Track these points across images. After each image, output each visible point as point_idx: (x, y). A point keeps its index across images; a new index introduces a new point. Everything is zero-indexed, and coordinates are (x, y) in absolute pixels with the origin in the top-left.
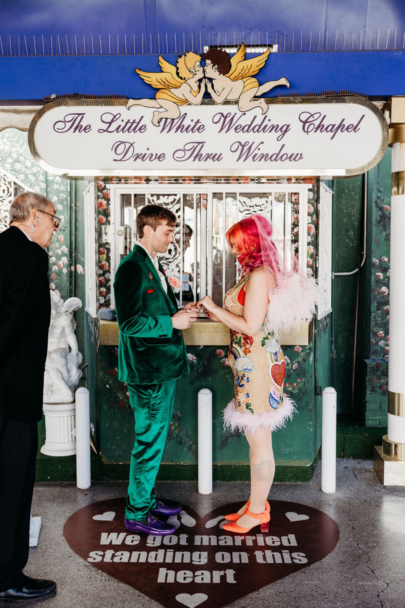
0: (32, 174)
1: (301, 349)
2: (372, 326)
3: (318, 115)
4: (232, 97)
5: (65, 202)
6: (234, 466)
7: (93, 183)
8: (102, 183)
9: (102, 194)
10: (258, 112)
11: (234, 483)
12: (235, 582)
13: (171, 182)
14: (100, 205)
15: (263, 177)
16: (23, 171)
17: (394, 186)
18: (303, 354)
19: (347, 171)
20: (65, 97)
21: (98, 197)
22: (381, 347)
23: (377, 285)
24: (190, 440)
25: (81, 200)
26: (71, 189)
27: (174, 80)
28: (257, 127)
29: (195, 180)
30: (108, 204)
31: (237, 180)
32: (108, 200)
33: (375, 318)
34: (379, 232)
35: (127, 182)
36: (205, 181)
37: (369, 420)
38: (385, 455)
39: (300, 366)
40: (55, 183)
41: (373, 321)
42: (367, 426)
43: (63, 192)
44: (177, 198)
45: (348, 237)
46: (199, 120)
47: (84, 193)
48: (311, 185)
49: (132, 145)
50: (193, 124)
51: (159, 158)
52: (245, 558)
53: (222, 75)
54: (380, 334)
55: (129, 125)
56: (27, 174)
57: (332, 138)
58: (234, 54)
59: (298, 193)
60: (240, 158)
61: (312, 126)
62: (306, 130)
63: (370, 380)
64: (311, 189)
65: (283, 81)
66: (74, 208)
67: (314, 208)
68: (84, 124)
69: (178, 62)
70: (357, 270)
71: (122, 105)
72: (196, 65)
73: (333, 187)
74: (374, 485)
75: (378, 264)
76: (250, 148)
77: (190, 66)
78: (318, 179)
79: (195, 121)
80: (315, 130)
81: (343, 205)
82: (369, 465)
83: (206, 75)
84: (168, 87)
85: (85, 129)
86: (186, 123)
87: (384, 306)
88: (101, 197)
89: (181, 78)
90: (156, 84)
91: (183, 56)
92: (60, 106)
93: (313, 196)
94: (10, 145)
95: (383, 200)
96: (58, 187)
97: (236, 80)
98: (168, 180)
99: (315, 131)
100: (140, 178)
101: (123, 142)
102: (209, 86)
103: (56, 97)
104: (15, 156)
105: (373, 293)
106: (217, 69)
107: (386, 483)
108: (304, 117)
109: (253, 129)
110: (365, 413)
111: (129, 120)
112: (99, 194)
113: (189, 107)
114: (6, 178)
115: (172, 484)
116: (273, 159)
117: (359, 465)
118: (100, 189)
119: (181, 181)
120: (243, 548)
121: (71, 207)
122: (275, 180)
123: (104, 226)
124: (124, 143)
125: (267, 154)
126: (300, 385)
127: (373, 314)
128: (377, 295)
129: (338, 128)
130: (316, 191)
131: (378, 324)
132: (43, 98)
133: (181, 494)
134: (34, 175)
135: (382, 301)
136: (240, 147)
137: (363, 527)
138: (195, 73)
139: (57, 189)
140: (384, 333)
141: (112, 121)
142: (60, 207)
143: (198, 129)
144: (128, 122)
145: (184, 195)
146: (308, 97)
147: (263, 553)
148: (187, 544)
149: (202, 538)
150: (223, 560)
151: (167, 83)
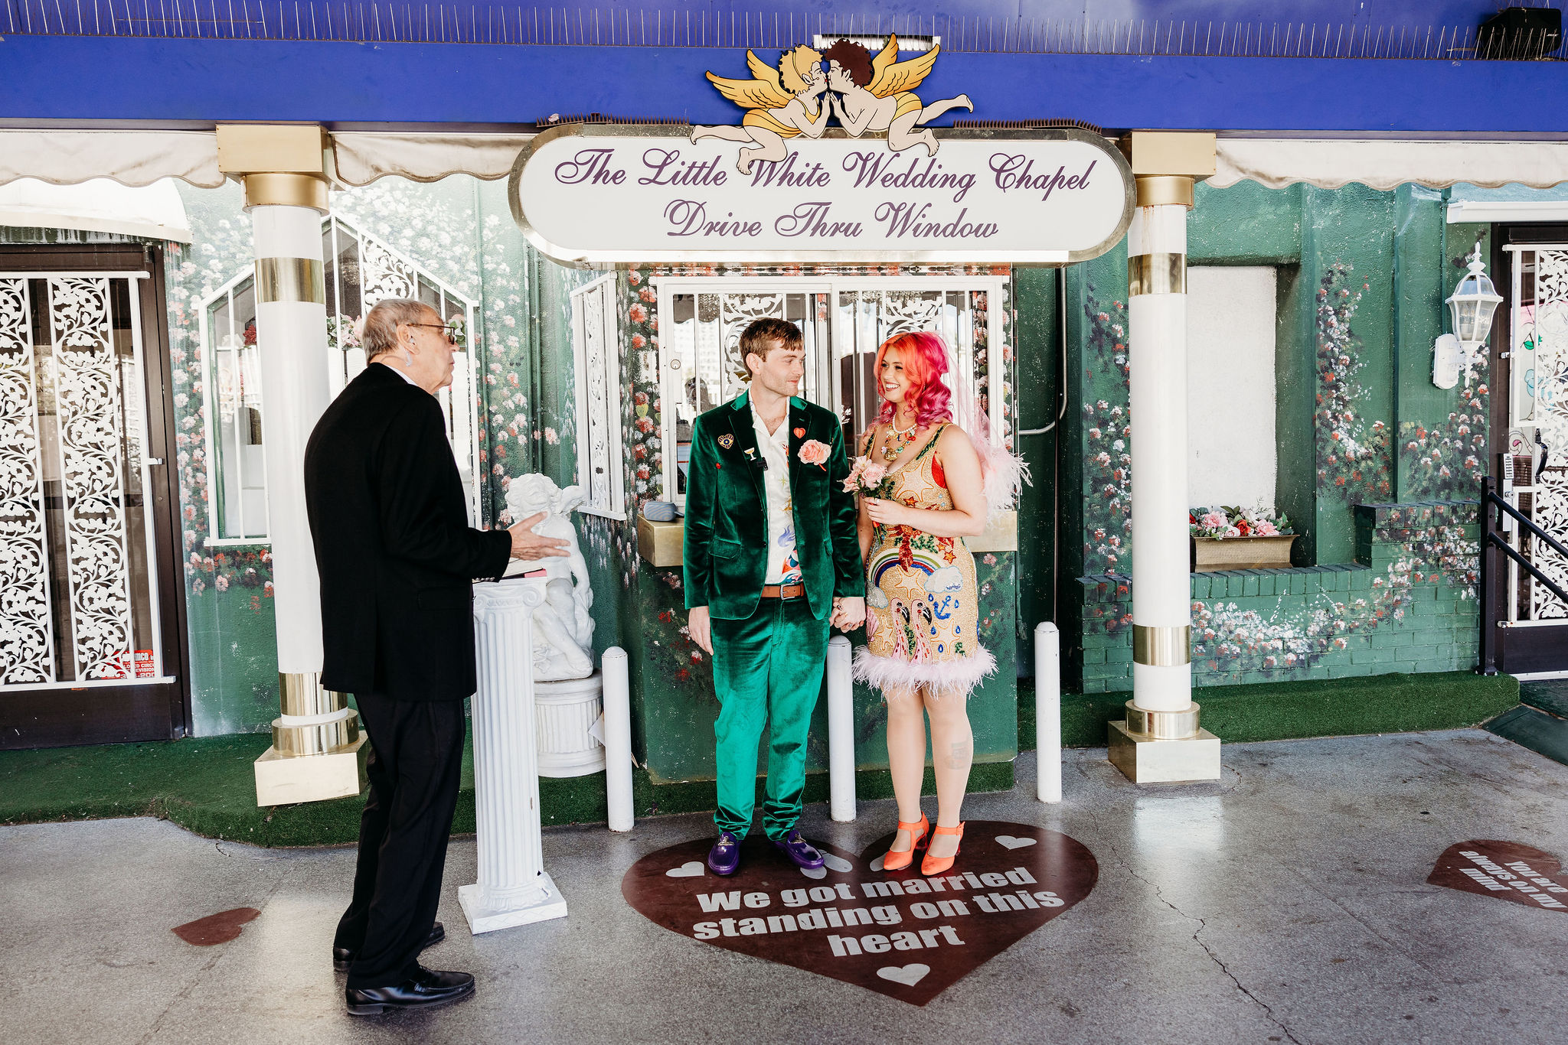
0: (453, 258)
1: (995, 560)
2: (1086, 520)
3: (1021, 160)
4: (877, 126)
5: (519, 312)
7: (613, 276)
8: (638, 275)
9: (637, 295)
14: (636, 313)
15: (923, 264)
16: (434, 253)
17: (1135, 279)
18: (998, 568)
19: (1072, 254)
20: (576, 119)
21: (631, 300)
23: (1092, 449)
27: (777, 94)
28: (920, 178)
29: (806, 269)
30: (650, 313)
31: (880, 269)
32: (652, 306)
33: (1090, 506)
34: (1093, 356)
35: (684, 273)
36: (823, 271)
37: (1090, 681)
38: (1135, 735)
39: (994, 590)
40: (498, 275)
41: (1087, 512)
42: (1085, 691)
43: (514, 292)
44: (777, 301)
45: (1033, 369)
46: (819, 165)
47: (573, 295)
48: (1010, 277)
49: (701, 206)
50: (809, 171)
51: (751, 230)
53: (858, 87)
54: (1099, 533)
55: (695, 171)
57: (1044, 199)
58: (878, 52)
59: (985, 292)
60: (891, 231)
61: (1011, 178)
62: (1002, 184)
64: (1008, 284)
65: (962, 101)
66: (537, 321)
68: (612, 168)
69: (781, 63)
70: (1053, 424)
71: (682, 135)
72: (814, 69)
74: (1118, 785)
75: (1092, 413)
76: (908, 214)
77: (803, 69)
79: (813, 165)
80: (1016, 183)
82: (1099, 755)
83: (831, 87)
84: (765, 105)
85: (614, 178)
86: (797, 169)
87: (1104, 485)
88: (634, 299)
89: (788, 91)
90: (743, 101)
91: (790, 53)
92: (567, 135)
94: (407, 204)
95: (1098, 303)
96: (505, 282)
97: (884, 96)
99: (1017, 187)
100: (707, 266)
101: (684, 202)
102: (837, 105)
103: (559, 120)
104: (418, 224)
105: (1085, 464)
106: (850, 77)
107: (1139, 780)
108: (997, 163)
109: (913, 181)
110: (1081, 671)
111: (694, 163)
112: (633, 294)
114: (402, 266)
116: (947, 232)
117: (1083, 757)
118: (631, 286)
119: (781, 272)
121: (532, 321)
122: (943, 269)
123: (644, 353)
124: (687, 203)
125: (939, 225)
126: (995, 621)
127: (1087, 499)
128: (1093, 467)
129: (1053, 182)
131: (1095, 517)
132: (535, 121)
134: (458, 260)
135: (1101, 476)
136: (892, 213)
138: (811, 83)
139: (502, 287)
140: (1105, 532)
141: (665, 164)
142: (510, 321)
143: (819, 180)
144: (693, 165)
145: (788, 295)
146: (1005, 129)
147: (988, 899)
148: (854, 897)
149: (874, 887)
150: (926, 914)
151: (763, 99)
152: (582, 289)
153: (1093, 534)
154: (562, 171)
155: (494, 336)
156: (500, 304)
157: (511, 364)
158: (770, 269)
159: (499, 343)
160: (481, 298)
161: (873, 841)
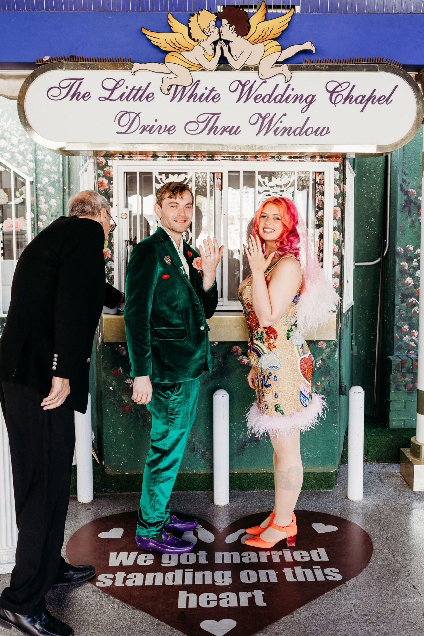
0: (19, 152)
1: (325, 345)
2: (396, 320)
3: (347, 84)
4: (251, 63)
5: (57, 185)
6: (253, 473)
7: (92, 160)
8: (102, 159)
9: (102, 172)
10: (280, 80)
11: (252, 493)
12: (265, 604)
13: (181, 158)
14: (101, 184)
15: (284, 154)
16: (8, 149)
18: (327, 350)
19: (379, 147)
20: (59, 59)
21: (99, 175)
22: (406, 342)
23: (402, 276)
24: (204, 446)
25: (75, 182)
26: (63, 169)
27: (187, 42)
28: (279, 97)
29: (209, 157)
30: (110, 184)
31: (256, 157)
32: (110, 179)
33: (399, 311)
34: (405, 218)
35: (131, 158)
36: (219, 158)
37: (393, 421)
38: (413, 459)
39: (325, 364)
40: (45, 162)
41: (397, 315)
42: (391, 427)
43: (54, 173)
44: (189, 177)
45: (369, 224)
46: (213, 88)
47: (80, 173)
48: (338, 163)
49: (138, 115)
50: (207, 93)
51: (169, 130)
52: (273, 577)
53: (240, 37)
54: (404, 329)
55: (134, 92)
56: (14, 153)
57: (362, 111)
58: (254, 14)
59: (323, 173)
60: (260, 131)
61: (340, 97)
62: (333, 101)
63: (395, 379)
64: (338, 168)
65: (308, 46)
66: (67, 190)
67: (340, 189)
68: (82, 90)
69: (190, 21)
70: (379, 259)
71: (127, 69)
72: (211, 25)
74: (402, 491)
75: (403, 253)
76: (271, 121)
77: (204, 26)
78: (344, 157)
79: (210, 89)
80: (343, 101)
81: (364, 189)
82: (395, 469)
83: (222, 37)
84: (179, 49)
85: (84, 97)
86: (199, 91)
87: (409, 298)
88: (102, 175)
89: (194, 40)
90: (165, 47)
91: (196, 15)
92: (54, 69)
93: (339, 176)
95: (409, 183)
96: (49, 167)
97: (256, 43)
98: (178, 157)
99: (344, 103)
100: (146, 154)
101: (127, 112)
102: (226, 49)
103: (50, 59)
105: (397, 285)
106: (234, 30)
107: (416, 489)
108: (331, 87)
109: (275, 99)
110: (389, 414)
111: (134, 87)
112: (100, 171)
113: (203, 72)
115: (184, 495)
116: (296, 133)
117: (384, 469)
118: (100, 166)
119: (192, 158)
120: (270, 565)
121: (64, 190)
124: (129, 113)
125: (291, 128)
126: (324, 384)
127: (397, 307)
128: (402, 287)
129: (368, 100)
131: (403, 318)
132: (34, 61)
133: (195, 506)
134: (22, 153)
135: (406, 293)
136: (261, 120)
137: (397, 537)
138: (209, 34)
139: (47, 170)
140: (408, 328)
141: (115, 88)
142: (51, 190)
143: (213, 98)
144: (133, 88)
145: (196, 173)
146: (336, 64)
147: (293, 570)
148: (207, 562)
149: (223, 555)
150: (249, 579)
151: (177, 45)
152: (83, 170)
153: (401, 329)
154: (51, 93)
155: (42, 199)
156: (45, 180)
157: (52, 216)
159: (45, 203)
160: (34, 176)
161: (235, 520)
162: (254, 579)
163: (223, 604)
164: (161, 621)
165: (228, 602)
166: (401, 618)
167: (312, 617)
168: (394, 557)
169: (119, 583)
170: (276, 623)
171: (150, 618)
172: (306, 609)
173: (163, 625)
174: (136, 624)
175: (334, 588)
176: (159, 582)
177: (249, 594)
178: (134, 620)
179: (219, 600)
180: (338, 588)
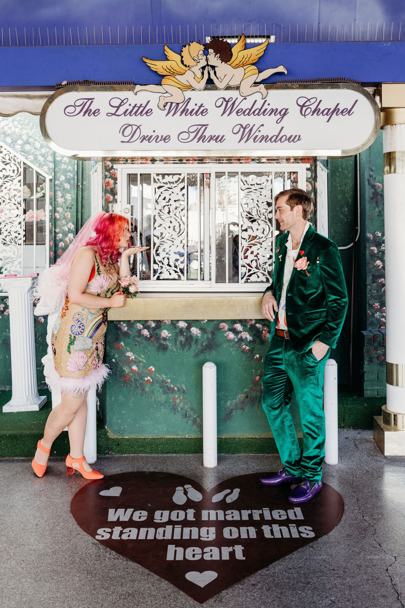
0: (41, 155)
2: (368, 299)
3: (314, 100)
4: (233, 83)
5: (72, 181)
6: (239, 438)
7: (101, 164)
8: (109, 163)
9: (110, 174)
11: (238, 456)
12: (244, 558)
13: (175, 162)
14: (108, 183)
15: (263, 157)
16: (32, 152)
17: (387, 165)
19: (343, 151)
20: (75, 83)
21: (106, 176)
22: (377, 319)
23: (372, 259)
24: (195, 413)
25: (87, 179)
26: (78, 168)
27: (180, 68)
28: (258, 111)
29: (199, 160)
30: (115, 183)
31: (239, 160)
32: (115, 179)
33: (370, 290)
34: (373, 208)
35: (134, 162)
36: (208, 161)
37: (367, 390)
38: (384, 426)
40: (62, 163)
41: (369, 294)
42: (365, 396)
43: (70, 171)
44: (181, 177)
45: (343, 213)
46: (202, 104)
47: (91, 172)
48: (309, 164)
49: (138, 127)
50: (196, 108)
51: (165, 139)
52: (253, 533)
53: (224, 63)
54: (376, 306)
55: (136, 109)
56: (37, 155)
57: (328, 121)
58: (235, 44)
59: (297, 172)
60: (241, 139)
61: (309, 110)
62: (303, 113)
63: (368, 351)
64: (309, 168)
65: (281, 69)
66: (81, 186)
67: (312, 186)
68: (93, 108)
69: (182, 51)
70: (352, 244)
71: (130, 90)
72: (200, 54)
73: (327, 166)
74: (374, 455)
75: (372, 239)
76: (251, 130)
77: (194, 54)
78: (315, 159)
79: (199, 105)
80: (311, 113)
82: (369, 435)
83: (209, 63)
84: (173, 73)
85: (94, 113)
86: (190, 107)
87: (379, 279)
88: (108, 176)
89: (186, 66)
90: (161, 72)
91: (187, 46)
92: (71, 91)
93: (311, 175)
94: (20, 128)
95: (375, 178)
96: (66, 167)
97: (237, 67)
98: (173, 160)
99: (312, 115)
100: (146, 159)
101: (130, 125)
102: (212, 73)
103: (67, 83)
104: (25, 137)
105: (368, 267)
106: (219, 58)
107: (386, 454)
108: (301, 102)
109: (254, 112)
110: (363, 384)
112: (107, 173)
113: (193, 92)
114: (16, 159)
115: (177, 458)
116: (273, 140)
117: (359, 435)
118: (107, 169)
119: (185, 161)
120: (251, 522)
121: (78, 186)
122: (274, 160)
123: (112, 204)
124: (131, 125)
125: (268, 136)
127: (369, 287)
128: (372, 269)
129: (333, 112)
130: (313, 170)
131: (374, 297)
132: (55, 84)
133: (187, 468)
134: (43, 156)
135: (377, 274)
136: (242, 130)
137: (367, 499)
138: (198, 61)
139: (64, 169)
140: (379, 305)
141: (120, 105)
142: (67, 186)
143: (202, 113)
144: (135, 106)
145: (188, 174)
146: (305, 83)
147: (271, 528)
148: (194, 519)
149: (209, 513)
150: (231, 535)
151: (172, 70)
152: (93, 170)
153: (372, 306)
154: (68, 110)
155: (59, 194)
156: (63, 178)
157: (67, 208)
158: (179, 160)
159: (62, 197)
160: (53, 174)
161: (221, 481)
162: (235, 536)
163: (207, 557)
164: (151, 571)
165: (211, 556)
166: (365, 573)
167: (285, 571)
168: (363, 517)
169: (115, 536)
170: (253, 575)
171: (141, 569)
172: (281, 563)
173: (152, 576)
174: (128, 573)
175: (307, 545)
176: (151, 537)
177: (231, 549)
178: (128, 570)
179: (203, 553)
180: (311, 544)
